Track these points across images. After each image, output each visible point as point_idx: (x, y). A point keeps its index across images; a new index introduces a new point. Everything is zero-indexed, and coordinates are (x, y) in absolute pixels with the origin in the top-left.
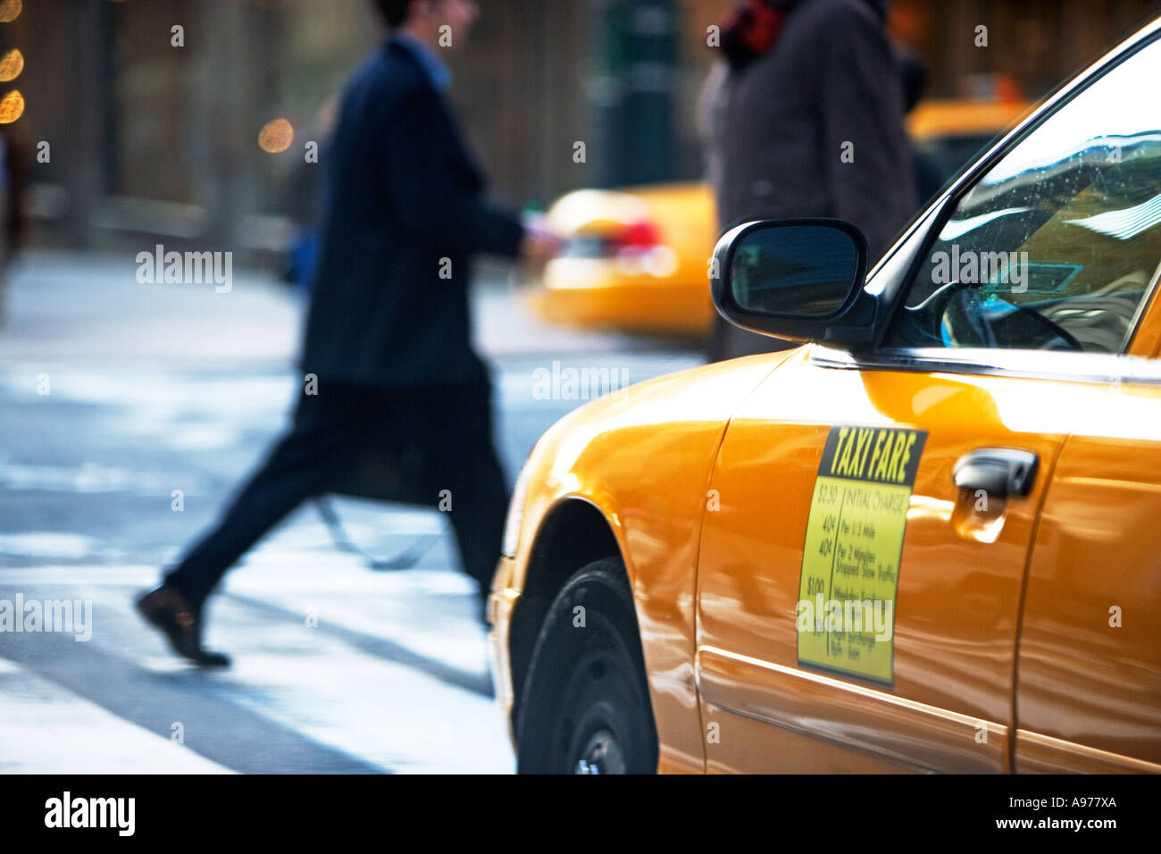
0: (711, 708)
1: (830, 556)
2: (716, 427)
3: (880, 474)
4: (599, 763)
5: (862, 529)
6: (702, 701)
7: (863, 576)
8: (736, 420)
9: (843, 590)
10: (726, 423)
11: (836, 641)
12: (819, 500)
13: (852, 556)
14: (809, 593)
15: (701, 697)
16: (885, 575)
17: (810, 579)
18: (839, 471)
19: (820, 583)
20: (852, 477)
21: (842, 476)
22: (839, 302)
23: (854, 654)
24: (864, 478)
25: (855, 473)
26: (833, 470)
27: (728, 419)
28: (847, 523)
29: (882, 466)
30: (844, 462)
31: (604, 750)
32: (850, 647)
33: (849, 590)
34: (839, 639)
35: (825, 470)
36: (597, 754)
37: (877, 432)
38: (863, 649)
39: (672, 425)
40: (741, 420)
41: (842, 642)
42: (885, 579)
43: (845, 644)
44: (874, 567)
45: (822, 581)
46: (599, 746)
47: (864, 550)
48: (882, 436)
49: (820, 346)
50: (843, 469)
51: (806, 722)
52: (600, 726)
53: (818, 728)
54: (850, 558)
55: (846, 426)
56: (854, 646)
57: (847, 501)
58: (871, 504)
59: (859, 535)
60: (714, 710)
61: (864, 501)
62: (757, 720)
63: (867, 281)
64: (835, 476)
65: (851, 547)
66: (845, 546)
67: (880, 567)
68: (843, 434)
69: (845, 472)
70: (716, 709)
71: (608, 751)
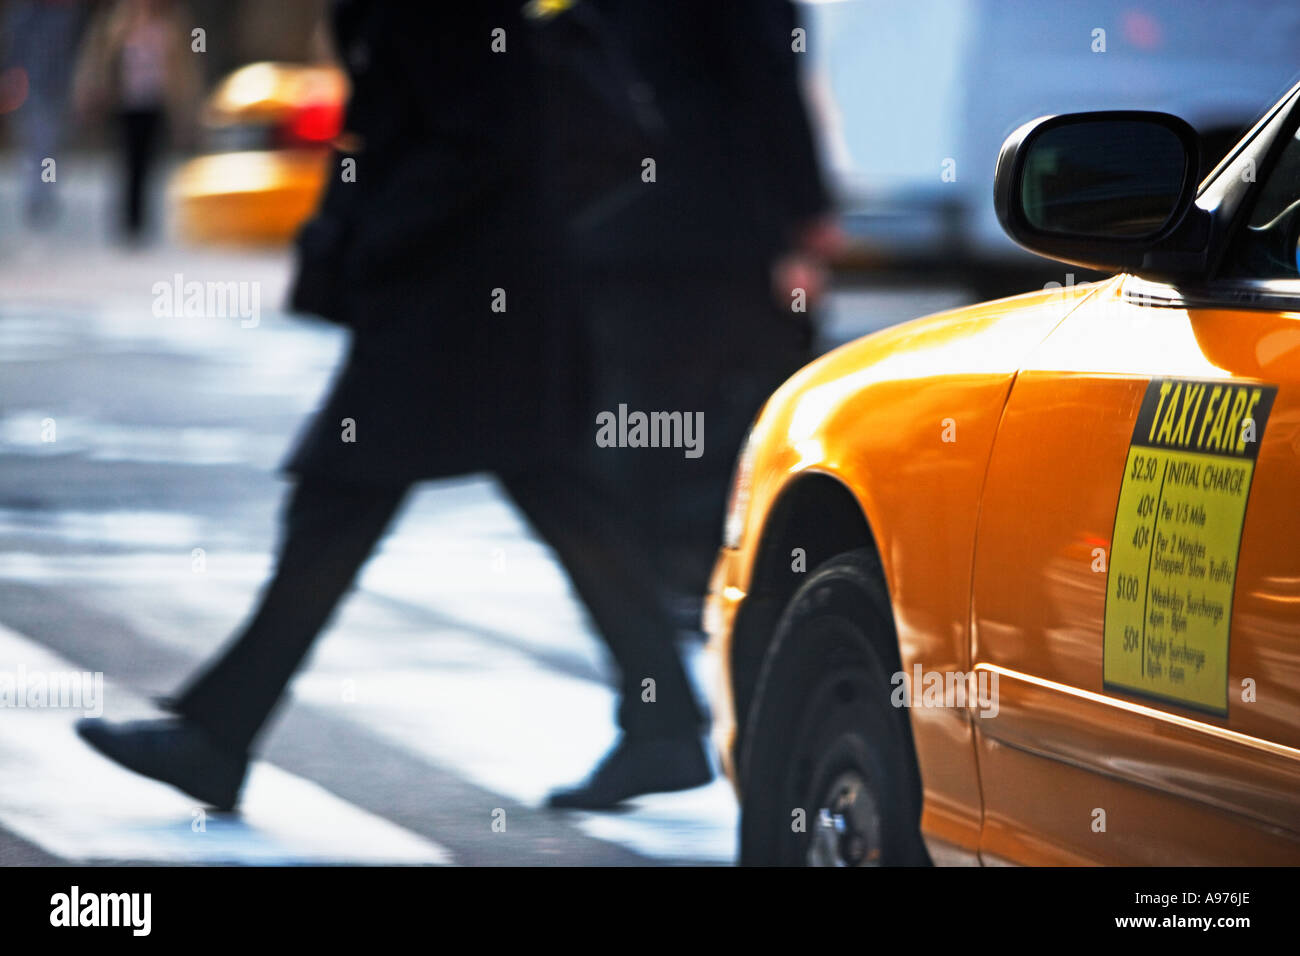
0: (992, 744)
1: (1146, 550)
2: (998, 382)
3: (1214, 442)
4: (846, 814)
5: (1189, 512)
6: (978, 733)
7: (1190, 575)
8: (1026, 372)
9: (1163, 591)
10: (1011, 376)
11: (1154, 659)
12: (1133, 476)
13: (1176, 549)
14: (1119, 596)
15: (977, 729)
16: (1219, 573)
17: (1120, 578)
18: (1159, 438)
19: (1134, 582)
20: (1176, 447)
21: (1163, 445)
22: (1160, 221)
23: (1177, 675)
24: (1192, 448)
25: (1181, 441)
26: (1151, 437)
27: (1014, 371)
28: (1170, 505)
29: (1216, 433)
30: (1166, 427)
31: (852, 797)
32: (1171, 667)
33: (1172, 592)
34: (1158, 657)
35: (1140, 438)
36: (843, 802)
37: (1210, 387)
38: (1189, 669)
39: (943, 380)
40: (1032, 372)
41: (1161, 660)
42: (1217, 580)
43: (1165, 662)
44: (1204, 562)
45: (1137, 581)
46: (845, 792)
47: (1191, 539)
48: (1217, 393)
49: (1136, 278)
50: (1164, 436)
51: (1113, 763)
52: (848, 765)
53: (1129, 771)
54: (1172, 552)
55: (1169, 380)
56: (1178, 664)
57: (1170, 480)
58: (1200, 481)
59: (1184, 521)
60: (994, 746)
61: (1192, 478)
62: (1049, 759)
63: (1198, 192)
64: (1154, 445)
65: (1174, 537)
66: (1167, 535)
67: (1212, 563)
68: (1165, 390)
69: (1167, 439)
70: (997, 744)
71: (859, 798)
